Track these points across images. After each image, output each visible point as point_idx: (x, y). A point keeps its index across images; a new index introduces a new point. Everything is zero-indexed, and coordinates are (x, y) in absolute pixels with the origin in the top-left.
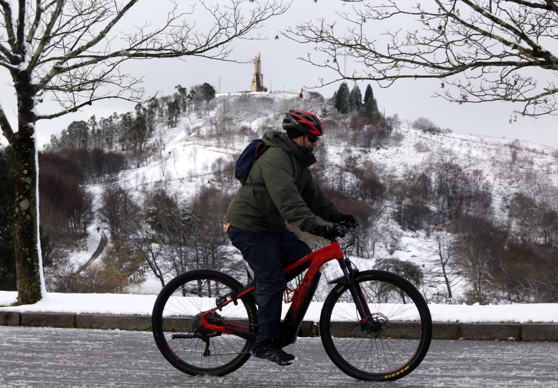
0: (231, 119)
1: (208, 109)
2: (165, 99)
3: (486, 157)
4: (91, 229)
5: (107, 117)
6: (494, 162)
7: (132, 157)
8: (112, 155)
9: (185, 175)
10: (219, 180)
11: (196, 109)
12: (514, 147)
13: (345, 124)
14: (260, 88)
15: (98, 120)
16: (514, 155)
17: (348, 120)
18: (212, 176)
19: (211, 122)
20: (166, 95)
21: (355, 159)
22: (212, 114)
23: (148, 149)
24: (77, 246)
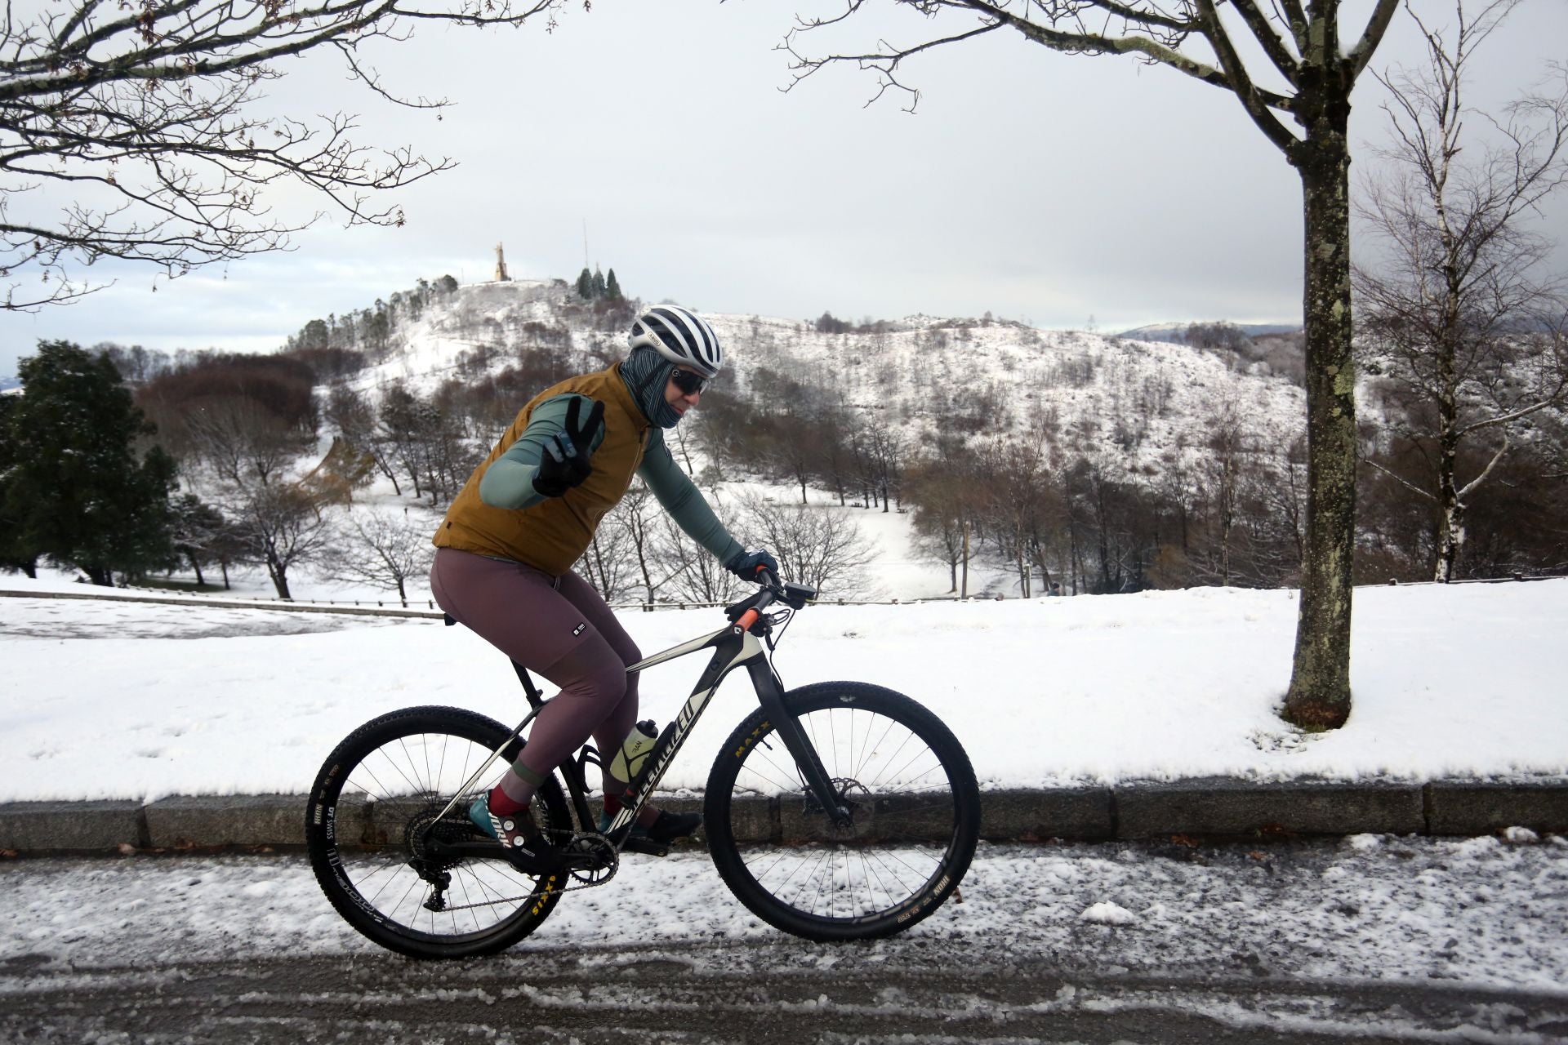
0: (474, 311)
1: (451, 302)
2: (408, 293)
3: (727, 334)
4: (321, 431)
5: (346, 314)
6: (736, 339)
7: (373, 355)
8: (349, 354)
9: (428, 370)
10: (464, 373)
11: (440, 302)
12: (755, 322)
13: (589, 310)
14: (504, 277)
15: (337, 318)
16: (755, 331)
17: (592, 305)
18: (456, 369)
19: (455, 314)
20: (408, 289)
21: (600, 343)
22: (456, 306)
23: (392, 345)
24: (305, 451)
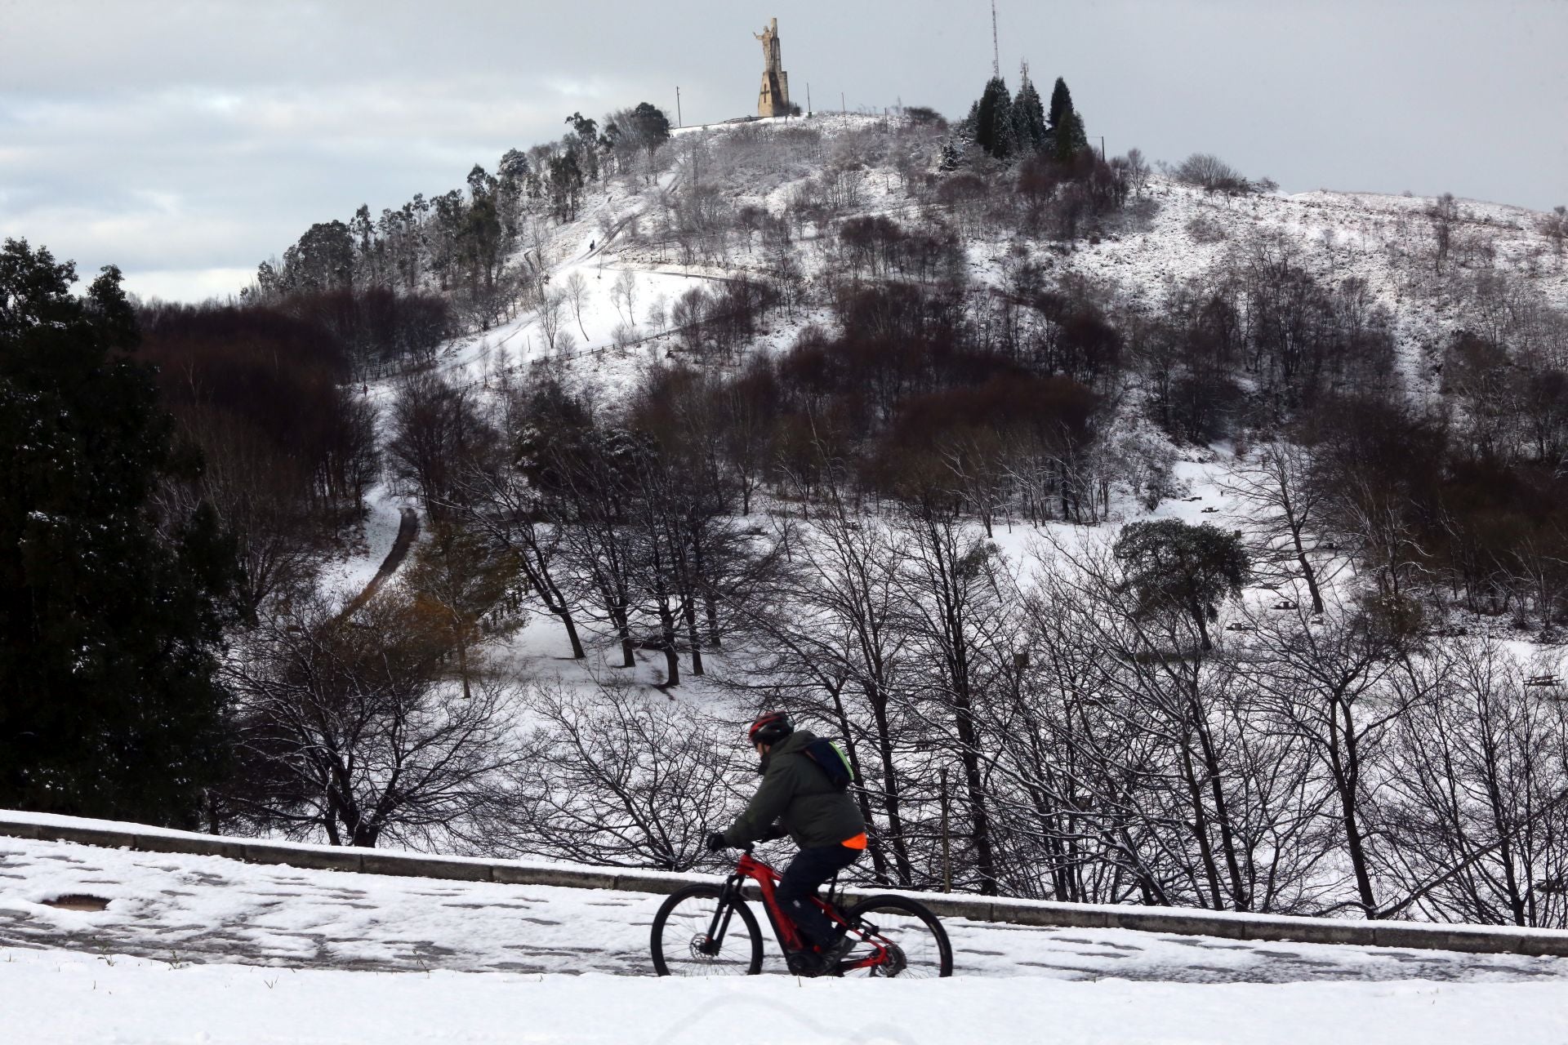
0: (714, 191)
1: (654, 170)
2: (541, 152)
3: (1371, 245)
4: (373, 497)
5: (397, 207)
6: (1395, 257)
7: (468, 306)
8: (415, 302)
9: (606, 340)
10: (696, 348)
11: (624, 172)
12: (1442, 216)
13: (1005, 185)
14: (782, 107)
15: (375, 217)
16: (1443, 236)
17: (1014, 172)
18: (676, 339)
19: (664, 201)
20: (543, 141)
21: (1039, 269)
22: (665, 180)
23: (508, 281)
24: (339, 544)
